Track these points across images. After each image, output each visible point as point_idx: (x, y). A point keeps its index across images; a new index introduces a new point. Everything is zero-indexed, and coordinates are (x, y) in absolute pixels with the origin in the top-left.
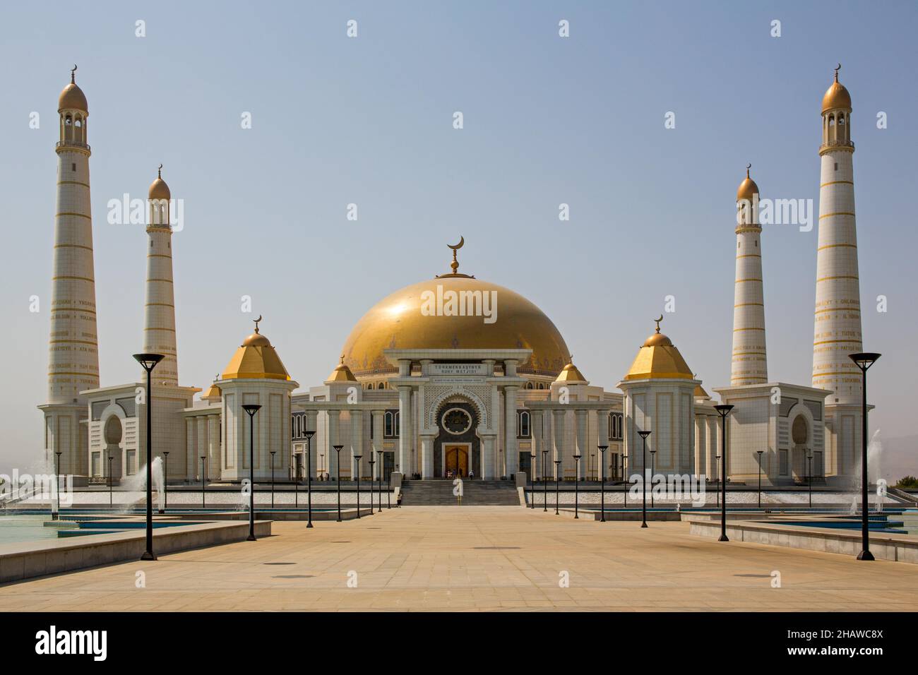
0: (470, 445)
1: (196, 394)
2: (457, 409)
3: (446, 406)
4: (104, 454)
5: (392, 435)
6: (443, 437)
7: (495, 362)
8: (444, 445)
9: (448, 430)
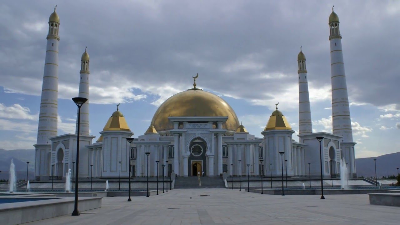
0: (202, 161)
1: (93, 139)
2: (197, 145)
3: (192, 143)
4: (56, 165)
5: (171, 157)
6: (191, 158)
7: (213, 122)
8: (192, 161)
9: (193, 154)
